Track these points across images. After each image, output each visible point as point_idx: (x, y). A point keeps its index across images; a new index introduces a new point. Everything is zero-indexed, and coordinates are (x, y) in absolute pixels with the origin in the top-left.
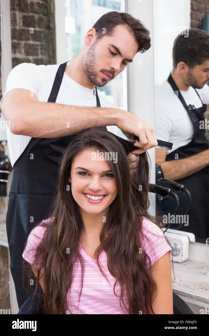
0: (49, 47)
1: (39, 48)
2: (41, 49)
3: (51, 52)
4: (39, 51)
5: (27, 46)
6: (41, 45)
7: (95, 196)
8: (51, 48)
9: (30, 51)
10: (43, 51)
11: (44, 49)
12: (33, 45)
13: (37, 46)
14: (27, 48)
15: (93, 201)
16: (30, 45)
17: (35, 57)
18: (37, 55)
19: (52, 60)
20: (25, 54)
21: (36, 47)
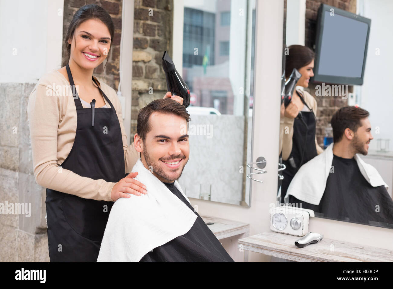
0: (166, 28)
1: (156, 28)
2: (158, 30)
3: (167, 34)
4: (156, 32)
5: (145, 26)
6: (158, 26)
7: (92, 55)
8: (168, 29)
9: (148, 31)
10: (160, 32)
11: (161, 30)
12: (151, 25)
13: (155, 26)
14: (145, 28)
15: (90, 59)
16: (148, 25)
17: (152, 38)
18: (154, 36)
19: (168, 42)
20: (143, 34)
21: (154, 28)
